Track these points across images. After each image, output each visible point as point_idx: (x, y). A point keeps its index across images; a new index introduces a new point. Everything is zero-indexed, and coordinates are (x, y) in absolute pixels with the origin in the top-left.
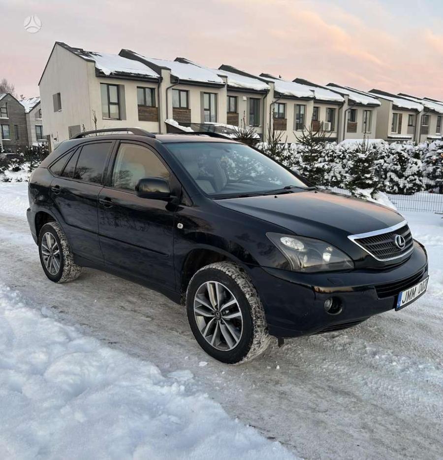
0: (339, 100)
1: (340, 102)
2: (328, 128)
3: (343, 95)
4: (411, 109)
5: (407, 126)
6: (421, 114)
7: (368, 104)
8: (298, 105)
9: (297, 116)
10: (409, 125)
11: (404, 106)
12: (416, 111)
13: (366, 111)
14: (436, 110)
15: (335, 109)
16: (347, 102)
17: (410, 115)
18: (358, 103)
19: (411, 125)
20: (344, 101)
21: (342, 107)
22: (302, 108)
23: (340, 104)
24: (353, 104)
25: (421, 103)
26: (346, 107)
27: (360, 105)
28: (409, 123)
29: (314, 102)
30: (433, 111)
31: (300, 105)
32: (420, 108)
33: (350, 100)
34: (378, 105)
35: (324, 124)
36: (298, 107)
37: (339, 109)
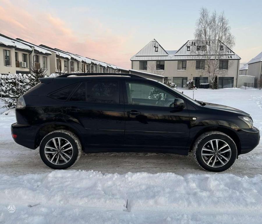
0: (30, 50)
1: (30, 51)
2: (25, 66)
3: (31, 47)
4: (66, 58)
5: (64, 67)
6: (70, 61)
7: (45, 53)
8: (5, 50)
9: (5, 57)
10: (65, 66)
11: (62, 56)
12: (67, 59)
13: (44, 57)
14: (77, 59)
15: (27, 54)
16: (33, 51)
17: (65, 61)
18: (40, 52)
19: (66, 66)
20: (32, 50)
21: (31, 53)
22: (8, 52)
23: (30, 52)
24: (37, 52)
25: (69, 55)
26: (33, 54)
27: (41, 53)
28: (65, 65)
29: (15, 49)
30: (76, 60)
31: (6, 50)
32: (69, 58)
33: (35, 50)
34: (51, 54)
35: (22, 63)
36: (5, 51)
37: (30, 55)
